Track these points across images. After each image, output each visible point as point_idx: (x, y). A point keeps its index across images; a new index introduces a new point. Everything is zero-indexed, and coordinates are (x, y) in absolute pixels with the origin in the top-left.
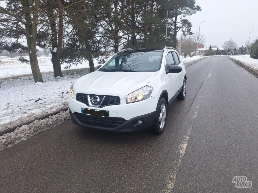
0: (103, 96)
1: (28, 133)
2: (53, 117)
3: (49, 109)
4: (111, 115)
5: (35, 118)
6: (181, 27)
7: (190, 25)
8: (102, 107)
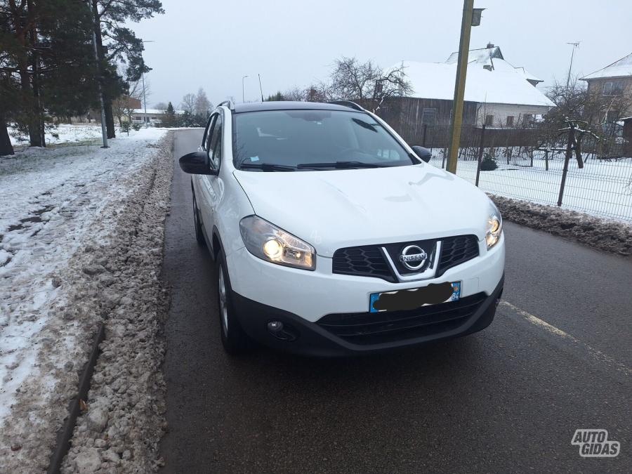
0: (434, 241)
4: (467, 292)
6: (119, 47)
7: (138, 45)
8: (440, 274)
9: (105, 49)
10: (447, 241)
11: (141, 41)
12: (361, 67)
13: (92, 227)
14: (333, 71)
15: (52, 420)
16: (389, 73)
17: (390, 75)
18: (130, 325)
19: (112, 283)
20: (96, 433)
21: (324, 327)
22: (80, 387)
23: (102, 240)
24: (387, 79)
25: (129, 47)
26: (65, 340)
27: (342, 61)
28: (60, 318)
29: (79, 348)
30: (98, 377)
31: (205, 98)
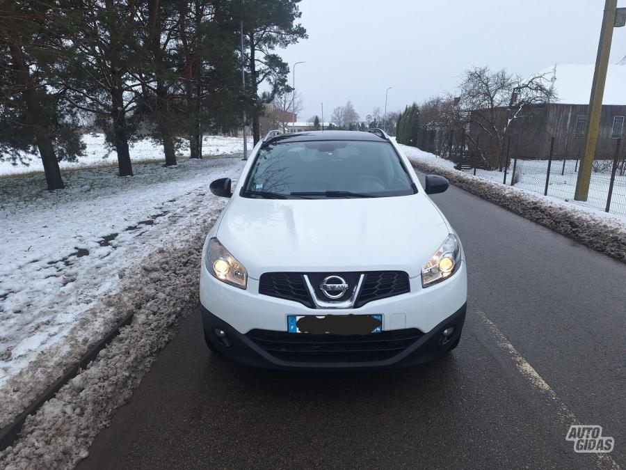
0: (358, 274)
1: (82, 427)
2: (111, 354)
3: (78, 328)
4: (388, 326)
5: (64, 368)
6: (267, 71)
7: (284, 68)
8: (359, 304)
9: (255, 74)
10: (371, 275)
11: (286, 64)
12: (494, 76)
13: (182, 232)
14: (461, 82)
15: (50, 376)
16: (530, 80)
17: (531, 81)
18: (152, 316)
19: (160, 280)
20: (74, 392)
21: (254, 340)
22: (84, 358)
23: (180, 244)
24: (527, 86)
25: (277, 71)
26: (96, 320)
27: (473, 71)
28: (105, 304)
29: (102, 328)
30: (103, 352)
31: (353, 110)
